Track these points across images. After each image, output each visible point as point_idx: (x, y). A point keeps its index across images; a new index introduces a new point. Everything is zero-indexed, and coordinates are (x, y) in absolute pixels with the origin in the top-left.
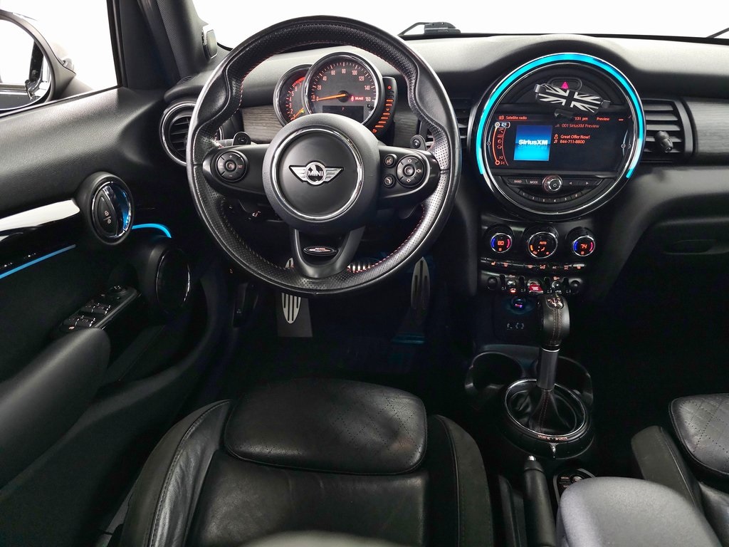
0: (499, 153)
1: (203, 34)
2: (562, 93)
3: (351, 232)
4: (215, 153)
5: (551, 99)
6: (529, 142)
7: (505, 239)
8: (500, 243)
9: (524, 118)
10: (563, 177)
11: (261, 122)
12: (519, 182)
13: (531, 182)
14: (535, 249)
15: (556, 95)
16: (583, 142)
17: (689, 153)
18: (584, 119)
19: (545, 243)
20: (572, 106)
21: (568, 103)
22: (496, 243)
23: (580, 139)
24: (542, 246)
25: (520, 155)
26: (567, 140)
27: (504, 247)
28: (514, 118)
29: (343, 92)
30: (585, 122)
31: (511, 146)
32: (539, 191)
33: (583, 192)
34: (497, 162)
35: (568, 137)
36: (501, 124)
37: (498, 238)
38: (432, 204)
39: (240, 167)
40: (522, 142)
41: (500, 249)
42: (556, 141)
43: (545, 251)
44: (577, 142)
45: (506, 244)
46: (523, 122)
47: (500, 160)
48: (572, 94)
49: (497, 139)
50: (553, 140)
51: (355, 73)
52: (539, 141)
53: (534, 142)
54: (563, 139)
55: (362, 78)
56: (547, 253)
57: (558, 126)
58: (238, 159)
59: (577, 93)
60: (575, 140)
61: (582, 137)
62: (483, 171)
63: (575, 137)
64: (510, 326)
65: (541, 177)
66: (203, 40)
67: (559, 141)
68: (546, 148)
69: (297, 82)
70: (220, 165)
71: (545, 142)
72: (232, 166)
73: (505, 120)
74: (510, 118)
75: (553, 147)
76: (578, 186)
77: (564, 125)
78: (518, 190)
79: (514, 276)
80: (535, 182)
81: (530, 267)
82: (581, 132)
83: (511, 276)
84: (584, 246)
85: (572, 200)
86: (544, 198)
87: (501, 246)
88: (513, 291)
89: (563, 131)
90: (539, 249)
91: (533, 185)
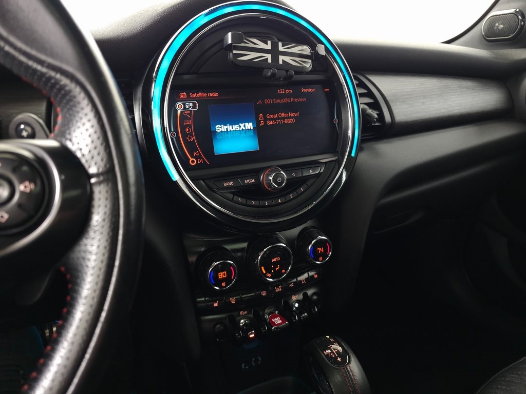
0: (191, 147)
2: (262, 45)
5: (252, 55)
6: (229, 127)
7: (226, 267)
8: (221, 275)
9: (215, 94)
10: (284, 168)
12: (231, 183)
13: (246, 182)
16: (293, 121)
17: (389, 125)
18: (288, 91)
19: (278, 259)
21: (275, 59)
22: (216, 278)
23: (289, 117)
24: (276, 264)
25: (223, 147)
26: (275, 119)
27: (228, 280)
28: (201, 95)
30: (289, 96)
31: (207, 137)
32: (258, 191)
33: (309, 183)
34: (193, 161)
35: (275, 116)
36: (184, 104)
37: (217, 270)
38: (89, 256)
40: (219, 128)
41: (224, 284)
42: (262, 123)
43: (281, 269)
44: (287, 121)
45: (229, 273)
46: (213, 100)
47: (196, 158)
49: (183, 128)
50: (257, 123)
52: (242, 125)
53: (236, 127)
54: (271, 119)
56: (283, 271)
57: (260, 102)
60: (284, 118)
61: (290, 114)
62: (175, 176)
63: (283, 115)
64: (245, 366)
65: (256, 173)
67: (266, 120)
68: (252, 134)
71: (250, 126)
73: (189, 99)
74: (194, 95)
75: (259, 131)
76: (302, 177)
77: (267, 101)
78: (231, 196)
79: (246, 312)
80: (252, 181)
81: (264, 294)
82: (288, 108)
83: (242, 313)
84: (320, 250)
85: (299, 196)
86: (266, 200)
87: (223, 280)
88: (252, 336)
89: (267, 109)
90: (272, 269)
91: (249, 185)
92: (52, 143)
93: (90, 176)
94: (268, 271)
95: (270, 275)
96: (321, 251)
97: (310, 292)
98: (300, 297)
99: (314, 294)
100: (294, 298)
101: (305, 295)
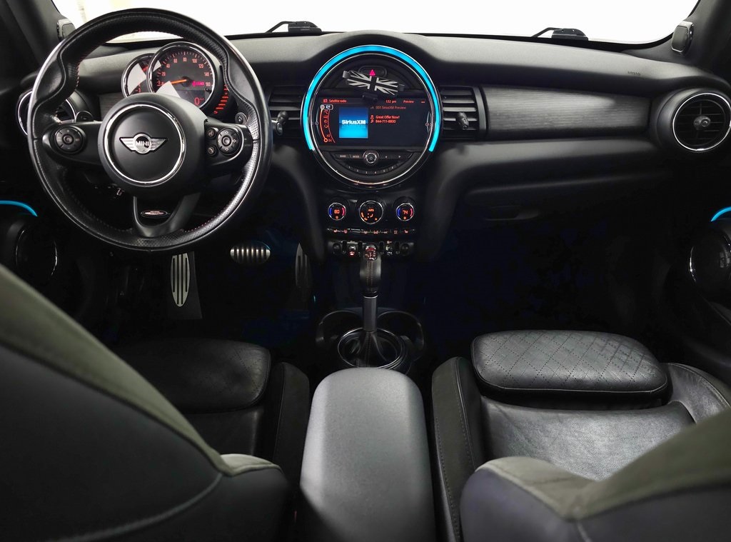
0: (326, 132)
2: (366, 78)
4: (55, 128)
5: (358, 83)
6: (350, 122)
7: (340, 208)
8: (336, 212)
9: (344, 101)
10: (379, 151)
12: (344, 156)
13: (354, 157)
14: (366, 216)
15: (362, 80)
16: (394, 121)
17: (483, 130)
18: (393, 102)
19: (373, 211)
20: (375, 90)
21: (372, 87)
22: (333, 212)
23: (391, 119)
24: (371, 213)
25: (345, 133)
26: (382, 119)
27: (340, 215)
28: (336, 101)
29: (184, 78)
30: (394, 104)
31: (336, 126)
32: (362, 164)
33: (398, 165)
34: (326, 140)
35: (382, 117)
36: (325, 106)
37: (336, 207)
38: (249, 170)
39: (77, 140)
40: (344, 122)
41: (337, 217)
42: (372, 121)
43: (374, 217)
44: (390, 121)
45: (341, 212)
46: (343, 105)
47: (328, 138)
48: (374, 79)
49: (323, 119)
50: (370, 120)
51: (195, 61)
52: (359, 121)
53: (355, 122)
54: (379, 119)
55: (201, 66)
56: (376, 219)
57: (373, 108)
58: (76, 133)
59: (378, 79)
60: (388, 119)
61: (393, 117)
62: (311, 147)
63: (388, 117)
65: (360, 152)
67: (375, 120)
68: (365, 127)
70: (59, 139)
71: (364, 122)
72: (70, 140)
73: (328, 103)
74: (332, 101)
75: (370, 126)
76: (392, 160)
77: (378, 107)
78: (344, 164)
80: (358, 157)
81: (366, 232)
82: (391, 113)
84: (405, 212)
85: (389, 171)
86: (366, 170)
87: (337, 215)
88: (352, 254)
89: (376, 113)
90: (369, 216)
91: (355, 159)
92: (244, 126)
93: (253, 140)
95: (366, 219)
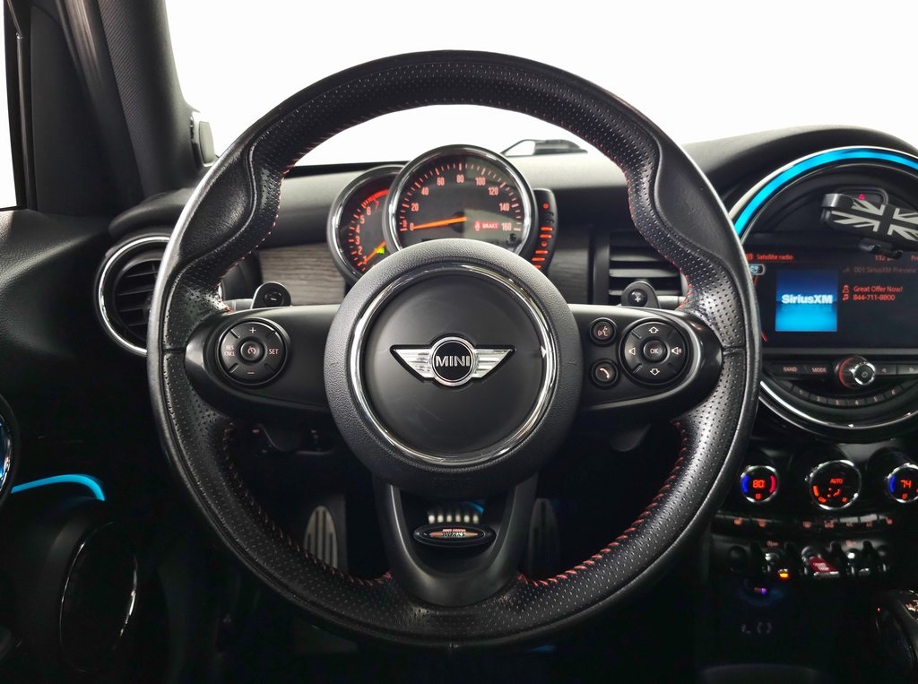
1: (192, 123)
2: (872, 209)
3: (517, 487)
4: (215, 324)
5: (854, 219)
6: (800, 299)
7: (764, 474)
8: (758, 484)
9: (789, 257)
10: (871, 359)
11: (298, 271)
12: (794, 369)
13: (815, 370)
16: (892, 298)
19: (840, 481)
20: (890, 233)
21: (884, 227)
22: (750, 487)
23: (886, 293)
24: (836, 487)
25: (788, 322)
26: (866, 294)
27: (765, 492)
28: (771, 257)
29: (459, 214)
30: (891, 264)
31: (770, 308)
32: (829, 386)
33: (905, 385)
35: (867, 289)
37: (751, 477)
39: (272, 352)
40: (787, 299)
41: (759, 496)
42: (846, 297)
43: (842, 495)
44: (883, 298)
45: (768, 485)
46: (787, 263)
48: (889, 212)
50: (839, 296)
51: (481, 181)
52: (818, 298)
53: (809, 300)
54: (860, 293)
55: (494, 190)
56: (844, 500)
57: (848, 270)
58: (269, 334)
59: (897, 210)
60: (879, 294)
61: (890, 289)
63: (878, 288)
64: (747, 629)
65: (829, 361)
66: (192, 133)
67: (851, 296)
68: (830, 309)
69: (370, 199)
70: (228, 349)
71: (828, 299)
72: (256, 352)
73: (755, 261)
74: (762, 257)
75: (839, 306)
76: (897, 375)
77: (858, 270)
78: (789, 385)
79: (776, 544)
80: (822, 370)
81: (807, 525)
82: (886, 280)
83: (770, 543)
84: (906, 483)
85: (887, 400)
86: (838, 398)
87: (758, 491)
88: (784, 575)
89: (854, 281)
90: (829, 493)
91: (818, 375)
94: (823, 494)
95: (824, 501)
96: (907, 486)
97: (875, 544)
98: (860, 546)
99: (881, 548)
100: (850, 545)
101: (867, 545)
